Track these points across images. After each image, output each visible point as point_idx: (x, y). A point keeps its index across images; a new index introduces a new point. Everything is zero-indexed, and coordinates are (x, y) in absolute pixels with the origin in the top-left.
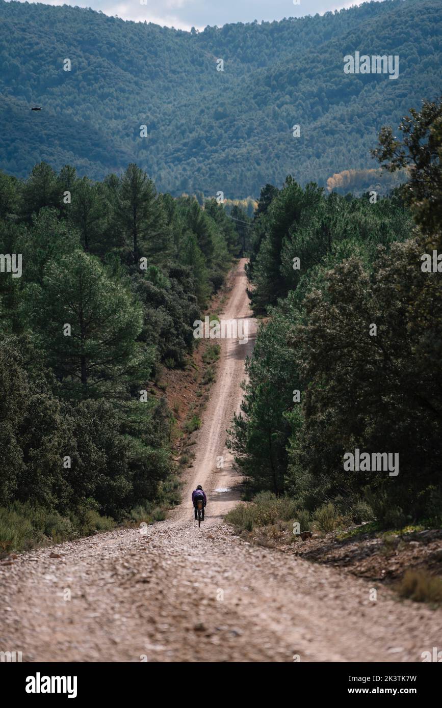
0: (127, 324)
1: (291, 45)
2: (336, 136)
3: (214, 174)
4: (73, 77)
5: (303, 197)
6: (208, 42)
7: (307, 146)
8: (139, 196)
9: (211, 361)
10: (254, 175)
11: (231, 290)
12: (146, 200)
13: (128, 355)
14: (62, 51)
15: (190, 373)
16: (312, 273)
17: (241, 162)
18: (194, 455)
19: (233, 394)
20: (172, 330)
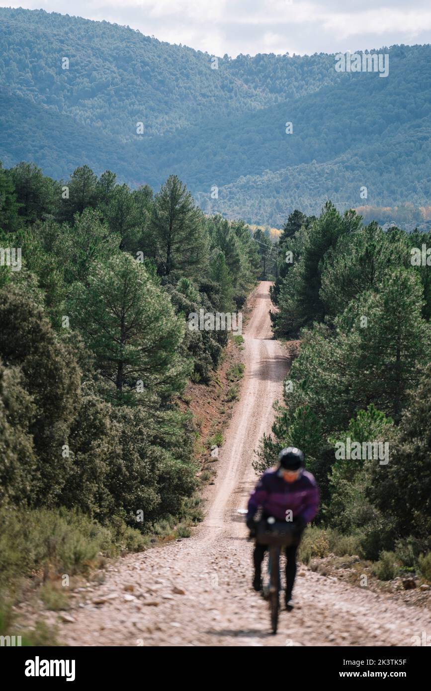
0: (169, 333)
1: (319, 80)
2: (356, 172)
3: (233, 198)
4: (106, 92)
5: (341, 224)
6: (240, 70)
7: (327, 179)
8: (177, 207)
9: (235, 380)
10: (273, 203)
11: (251, 311)
12: (183, 212)
13: (167, 365)
14: (97, 65)
15: (214, 389)
16: (362, 299)
17: (261, 189)
18: (216, 473)
19: (256, 414)
20: (201, 344)
